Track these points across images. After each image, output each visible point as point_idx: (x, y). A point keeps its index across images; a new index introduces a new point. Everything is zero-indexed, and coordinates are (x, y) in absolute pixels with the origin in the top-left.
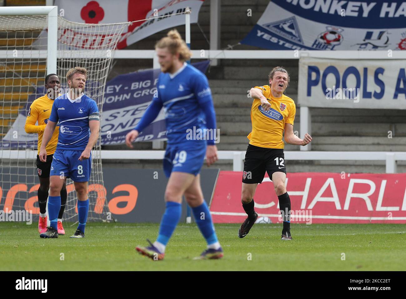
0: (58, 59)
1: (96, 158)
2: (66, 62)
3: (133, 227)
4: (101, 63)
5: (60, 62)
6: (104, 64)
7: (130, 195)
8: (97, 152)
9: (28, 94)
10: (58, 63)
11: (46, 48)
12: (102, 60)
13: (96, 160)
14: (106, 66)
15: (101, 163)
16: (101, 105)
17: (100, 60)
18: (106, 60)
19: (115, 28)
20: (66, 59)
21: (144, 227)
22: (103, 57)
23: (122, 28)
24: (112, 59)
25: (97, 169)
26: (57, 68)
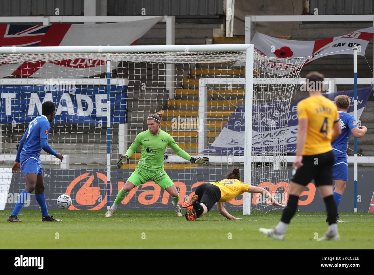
0: (254, 85)
1: (283, 162)
2: (260, 88)
3: (312, 215)
4: (287, 88)
5: (256, 87)
6: (289, 88)
7: (310, 191)
8: (283, 157)
9: (229, 112)
10: (254, 88)
11: (244, 77)
12: (288, 85)
13: (283, 163)
14: (291, 90)
15: (287, 166)
16: (287, 121)
17: (286, 86)
18: (291, 86)
19: (298, 61)
20: (260, 85)
21: (321, 216)
22: (289, 83)
23: (304, 61)
24: (296, 85)
25: (283, 170)
26: (253, 92)
